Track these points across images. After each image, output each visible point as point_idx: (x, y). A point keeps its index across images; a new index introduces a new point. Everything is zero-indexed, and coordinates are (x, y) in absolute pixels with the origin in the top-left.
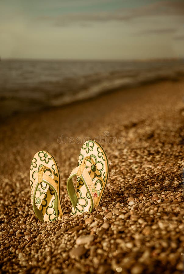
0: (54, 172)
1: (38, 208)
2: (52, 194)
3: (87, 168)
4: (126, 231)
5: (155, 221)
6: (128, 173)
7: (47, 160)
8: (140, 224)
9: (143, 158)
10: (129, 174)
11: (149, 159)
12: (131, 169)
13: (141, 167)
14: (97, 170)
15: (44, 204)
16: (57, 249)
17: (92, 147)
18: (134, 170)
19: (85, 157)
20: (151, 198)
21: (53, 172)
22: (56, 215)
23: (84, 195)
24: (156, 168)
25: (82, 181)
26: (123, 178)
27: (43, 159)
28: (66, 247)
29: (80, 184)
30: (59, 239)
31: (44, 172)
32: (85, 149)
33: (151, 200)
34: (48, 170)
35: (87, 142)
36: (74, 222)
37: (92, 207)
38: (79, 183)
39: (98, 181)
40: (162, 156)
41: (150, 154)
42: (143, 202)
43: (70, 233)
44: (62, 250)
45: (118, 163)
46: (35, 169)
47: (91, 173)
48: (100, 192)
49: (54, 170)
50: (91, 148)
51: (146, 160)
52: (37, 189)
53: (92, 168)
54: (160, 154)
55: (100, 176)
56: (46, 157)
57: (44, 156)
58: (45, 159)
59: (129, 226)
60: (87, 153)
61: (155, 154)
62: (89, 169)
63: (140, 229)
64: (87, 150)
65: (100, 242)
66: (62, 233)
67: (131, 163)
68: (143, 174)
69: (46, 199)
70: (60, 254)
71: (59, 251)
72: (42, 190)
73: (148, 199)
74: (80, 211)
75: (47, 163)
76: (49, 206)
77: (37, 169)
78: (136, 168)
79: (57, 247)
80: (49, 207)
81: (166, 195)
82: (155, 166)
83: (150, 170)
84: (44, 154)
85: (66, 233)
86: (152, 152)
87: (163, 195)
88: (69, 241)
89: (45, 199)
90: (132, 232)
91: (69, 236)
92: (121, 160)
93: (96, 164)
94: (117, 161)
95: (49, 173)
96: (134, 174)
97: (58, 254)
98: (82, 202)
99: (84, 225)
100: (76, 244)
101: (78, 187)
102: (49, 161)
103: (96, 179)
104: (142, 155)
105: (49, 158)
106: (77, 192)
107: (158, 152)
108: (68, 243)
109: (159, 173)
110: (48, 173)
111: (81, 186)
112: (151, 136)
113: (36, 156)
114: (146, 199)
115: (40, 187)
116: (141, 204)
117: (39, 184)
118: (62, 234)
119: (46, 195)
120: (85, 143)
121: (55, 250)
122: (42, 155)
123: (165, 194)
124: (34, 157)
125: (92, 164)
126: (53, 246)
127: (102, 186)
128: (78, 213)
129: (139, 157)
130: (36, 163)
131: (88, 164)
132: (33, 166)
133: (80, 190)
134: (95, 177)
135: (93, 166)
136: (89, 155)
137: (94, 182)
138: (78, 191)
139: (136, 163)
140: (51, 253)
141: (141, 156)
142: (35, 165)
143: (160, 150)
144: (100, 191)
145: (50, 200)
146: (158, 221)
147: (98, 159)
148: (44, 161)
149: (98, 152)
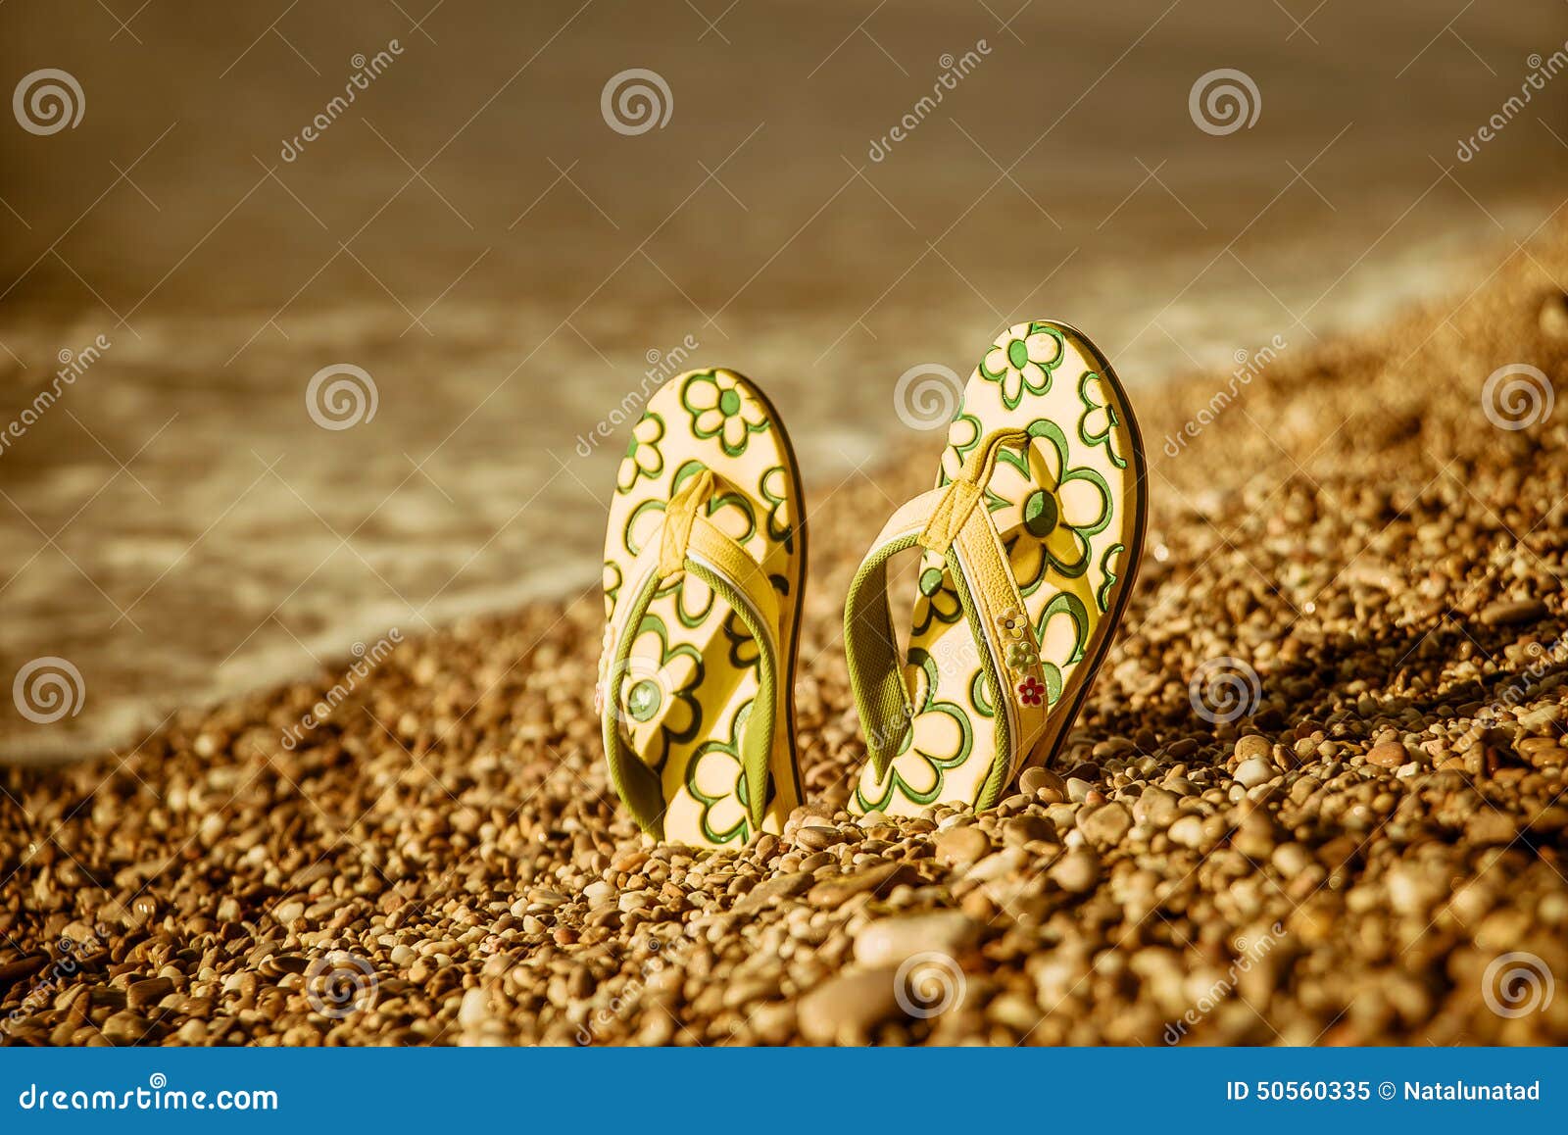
0: (771, 516)
1: (640, 748)
2: (738, 663)
3: (993, 506)
4: (1201, 912)
5: (1373, 867)
6: (1252, 605)
7: (734, 433)
8: (1281, 878)
9: (1345, 531)
10: (1258, 617)
11: (1381, 541)
12: (1273, 590)
13: (1331, 578)
14: (1064, 525)
15: (683, 724)
16: (725, 983)
17: (1046, 368)
18: (1290, 596)
19: (988, 431)
20: (1365, 752)
21: (761, 519)
22: (749, 806)
23: (952, 686)
24: (1411, 593)
25: (954, 594)
26: (1221, 638)
27: (708, 421)
28: (786, 974)
29: (933, 612)
30: (749, 931)
31: (709, 513)
32: (999, 378)
33: (1365, 763)
34: (733, 503)
35: (1019, 331)
36: (866, 852)
37: (996, 768)
38: (932, 607)
39: (1063, 602)
40: (1453, 532)
41: (1387, 514)
42: (1315, 771)
43: (826, 899)
44: (755, 987)
45: (1207, 552)
46: (646, 489)
47: (1019, 544)
48: (1065, 682)
49: (775, 507)
50: (1035, 377)
51: (1364, 546)
52: (642, 619)
53: (1031, 515)
54: (1445, 521)
55: (1079, 568)
56: (726, 415)
57: (719, 406)
58: (722, 426)
59: (1218, 883)
60: (1010, 405)
61: (1418, 518)
62: (1009, 520)
63: (1277, 908)
64: (1012, 390)
65: (1019, 962)
66: (773, 900)
67: (1278, 560)
68: (1337, 618)
69: (695, 693)
70: (741, 1010)
71: (734, 996)
72: (677, 634)
73: (1347, 759)
74: (911, 796)
75: (733, 451)
76: (707, 744)
77: (659, 488)
78: (1305, 582)
79: (723, 970)
80: (712, 746)
81: (1452, 744)
82: (1408, 579)
83: (1374, 599)
84: (721, 393)
85: (799, 900)
86: (1404, 502)
87: (1436, 737)
88: (814, 943)
89: (687, 694)
90: (1232, 917)
91: (819, 920)
92: (1224, 534)
93: (1058, 485)
94: (1200, 541)
95: (740, 524)
96: (1284, 618)
97: (723, 1010)
98: (932, 733)
99: (930, 869)
100: (852, 959)
101: (920, 631)
102: (744, 443)
103: (1049, 587)
104: (1347, 515)
105: (746, 424)
106: (913, 666)
107: (1434, 508)
108: (805, 955)
109: (1424, 621)
110: (731, 520)
111: (942, 627)
112: (1407, 429)
113: (665, 401)
114: (1333, 757)
115: (663, 607)
116: (1305, 779)
117: (656, 591)
118: (771, 909)
119: (700, 670)
120: (1003, 341)
121: (706, 985)
122: (702, 394)
123: (1446, 737)
124: (652, 407)
125: (1035, 484)
126: (699, 965)
127: (1079, 640)
128: (900, 806)
129: (1326, 525)
130: (660, 445)
131: (1008, 482)
132: (639, 469)
133: (930, 652)
134: (1040, 575)
135: (1038, 498)
136: (1017, 421)
137: (1034, 604)
138: (917, 656)
139: (1309, 558)
140: (678, 1002)
141: (1339, 520)
142: (649, 460)
143: (1448, 494)
144: (1067, 673)
145: (720, 701)
146: (1384, 869)
147: (1079, 455)
148: (715, 440)
149: (1083, 408)
